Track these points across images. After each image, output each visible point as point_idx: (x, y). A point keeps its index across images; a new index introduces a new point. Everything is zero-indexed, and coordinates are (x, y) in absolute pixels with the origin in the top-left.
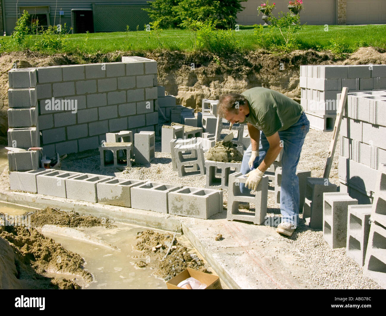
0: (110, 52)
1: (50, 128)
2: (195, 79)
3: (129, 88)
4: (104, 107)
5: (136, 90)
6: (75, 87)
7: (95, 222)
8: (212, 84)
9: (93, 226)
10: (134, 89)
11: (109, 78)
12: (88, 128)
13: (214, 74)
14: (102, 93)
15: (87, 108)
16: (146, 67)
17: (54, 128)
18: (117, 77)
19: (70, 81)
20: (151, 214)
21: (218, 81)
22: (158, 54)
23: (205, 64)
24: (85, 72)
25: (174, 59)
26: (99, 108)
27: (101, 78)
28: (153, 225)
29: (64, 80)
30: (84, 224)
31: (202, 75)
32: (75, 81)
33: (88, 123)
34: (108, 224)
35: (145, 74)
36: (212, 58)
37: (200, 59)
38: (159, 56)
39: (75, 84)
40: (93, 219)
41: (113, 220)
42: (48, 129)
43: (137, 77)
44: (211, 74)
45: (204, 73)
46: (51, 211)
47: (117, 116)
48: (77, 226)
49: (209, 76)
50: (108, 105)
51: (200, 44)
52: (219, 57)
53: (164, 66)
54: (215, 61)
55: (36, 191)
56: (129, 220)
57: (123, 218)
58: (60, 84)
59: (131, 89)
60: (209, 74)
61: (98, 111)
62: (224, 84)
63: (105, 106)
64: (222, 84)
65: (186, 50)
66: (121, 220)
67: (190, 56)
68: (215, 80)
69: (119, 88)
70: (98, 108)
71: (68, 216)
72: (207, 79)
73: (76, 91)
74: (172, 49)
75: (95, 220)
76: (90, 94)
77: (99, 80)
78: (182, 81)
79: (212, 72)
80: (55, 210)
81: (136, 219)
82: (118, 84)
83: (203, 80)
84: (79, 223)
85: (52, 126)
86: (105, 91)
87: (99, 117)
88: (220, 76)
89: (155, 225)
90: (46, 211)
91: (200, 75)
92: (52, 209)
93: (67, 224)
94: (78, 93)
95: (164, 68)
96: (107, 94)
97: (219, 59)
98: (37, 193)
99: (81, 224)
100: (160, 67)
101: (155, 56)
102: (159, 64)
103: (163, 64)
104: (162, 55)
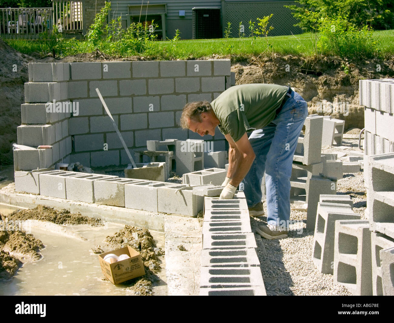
0: (206, 55)
1: (84, 133)
2: (313, 92)
3: (190, 92)
4: (156, 113)
5: (201, 94)
6: (118, 86)
7: (81, 220)
8: (336, 99)
9: (79, 224)
10: (197, 93)
11: (164, 78)
12: (134, 137)
13: (339, 86)
14: (154, 96)
15: (133, 113)
16: (214, 66)
17: (89, 133)
18: (174, 78)
19: (112, 79)
20: (142, 213)
21: (343, 95)
22: (266, 59)
23: (328, 72)
24: (131, 69)
27: (153, 78)
28: (141, 224)
29: (104, 78)
30: (70, 221)
31: (323, 86)
32: (118, 80)
33: (134, 131)
34: (97, 221)
35: (213, 76)
36: (340, 64)
37: (322, 65)
38: (266, 62)
39: (118, 83)
40: (81, 216)
41: (105, 220)
42: (82, 134)
43: (203, 78)
44: (334, 86)
45: (325, 83)
46: (42, 209)
47: (173, 125)
48: (62, 223)
49: (332, 87)
50: (161, 111)
51: (323, 47)
52: (349, 64)
53: (272, 74)
54: (343, 69)
55: (38, 193)
56: (119, 220)
57: (113, 218)
58: (98, 82)
59: (192, 93)
60: (332, 85)
61: (148, 117)
62: (353, 98)
63: (158, 112)
64: (350, 99)
65: (303, 54)
66: (112, 219)
67: (308, 61)
68: (340, 94)
69: (176, 91)
70: (148, 113)
71: (55, 213)
72: (329, 91)
73: (119, 92)
74: (286, 52)
75: (82, 218)
76: (138, 96)
77: (150, 80)
79: (337, 83)
80: (46, 208)
81: (125, 218)
82: (175, 86)
83: (324, 93)
84: (65, 220)
85: (87, 131)
86: (157, 94)
87: (148, 125)
88: (348, 88)
89: (142, 225)
90: (37, 208)
91: (320, 87)
92: (44, 207)
93: (52, 221)
94: (122, 94)
95: (272, 77)
96: (160, 98)
97: (348, 65)
98: (39, 194)
99: (67, 222)
100: (267, 75)
101: (262, 61)
102: (266, 72)
103: (271, 71)
104: (270, 60)
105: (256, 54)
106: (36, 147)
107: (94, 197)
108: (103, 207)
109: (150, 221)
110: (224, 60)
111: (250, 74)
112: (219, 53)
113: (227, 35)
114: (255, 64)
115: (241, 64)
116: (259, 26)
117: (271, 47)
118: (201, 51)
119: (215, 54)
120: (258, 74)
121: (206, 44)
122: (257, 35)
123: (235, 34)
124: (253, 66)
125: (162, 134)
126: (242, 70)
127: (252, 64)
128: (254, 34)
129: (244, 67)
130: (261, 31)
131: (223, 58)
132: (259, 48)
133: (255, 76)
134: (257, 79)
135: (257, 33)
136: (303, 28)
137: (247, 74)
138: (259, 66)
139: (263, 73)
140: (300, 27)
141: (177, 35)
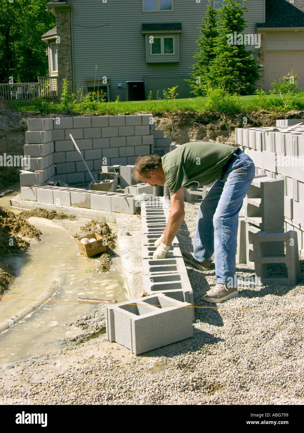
0: (136, 112)
1: (63, 162)
2: (204, 134)
3: (128, 135)
4: (107, 149)
5: (135, 137)
6: (83, 132)
7: (63, 217)
8: (218, 139)
9: (62, 219)
10: (133, 136)
11: (112, 127)
12: (94, 164)
13: (220, 130)
14: (106, 138)
15: (93, 149)
16: (143, 119)
17: (66, 162)
18: (118, 126)
19: (79, 128)
20: (101, 212)
21: (222, 136)
22: (174, 114)
23: (213, 122)
24: (91, 122)
25: (186, 117)
26: (103, 149)
27: (105, 127)
29: (74, 127)
30: (57, 218)
31: (209, 131)
32: (83, 128)
33: (93, 160)
34: (73, 217)
35: (142, 125)
36: (220, 117)
37: (209, 117)
38: (174, 115)
39: (83, 131)
40: (63, 214)
41: (78, 216)
42: (61, 163)
43: (136, 127)
44: (217, 130)
45: (211, 129)
46: (39, 210)
47: (118, 156)
48: (52, 219)
49: (215, 131)
50: (110, 147)
51: (209, 106)
52: (225, 116)
53: (178, 123)
54: (222, 120)
55: (36, 200)
56: (87, 216)
57: (84, 215)
58: (71, 130)
59: (129, 136)
60: (215, 130)
62: (228, 138)
63: (108, 148)
64: (226, 138)
65: (197, 111)
67: (200, 115)
68: (220, 135)
69: (120, 135)
70: (102, 149)
71: (47, 213)
72: (213, 134)
73: (84, 136)
74: (186, 110)
75: (64, 215)
76: (96, 138)
77: (103, 128)
78: (193, 136)
79: (218, 128)
80: (42, 210)
81: (91, 216)
82: (118, 132)
83: (210, 135)
84: (54, 217)
85: (64, 161)
86: (108, 136)
88: (225, 132)
89: (102, 219)
90: (36, 210)
91: (208, 131)
92: (40, 209)
93: (46, 217)
94: (85, 137)
95: (178, 125)
96: (110, 139)
97: (225, 118)
98: (37, 201)
99: (55, 218)
100: (175, 124)
101: (171, 115)
102: (174, 122)
103: (177, 121)
104: (177, 115)
105: (168, 111)
106: (33, 171)
107: (71, 202)
108: (77, 209)
109: (106, 217)
110: (148, 115)
111: (164, 123)
112: (144, 110)
113: (149, 99)
114: (167, 117)
115: (159, 117)
116: (170, 93)
117: (177, 106)
118: (134, 109)
119: (142, 111)
120: (169, 123)
121: (136, 104)
122: (168, 99)
123: (154, 98)
124: (166, 118)
125: (111, 162)
126: (159, 121)
127: (166, 117)
128: (166, 98)
129: (160, 119)
130: (170, 96)
131: (147, 113)
132: (170, 107)
133: (167, 124)
134: (168, 126)
135: (168, 97)
136: (196, 94)
137: (162, 123)
138: (170, 118)
139: (172, 123)
140: (194, 93)
141: (118, 99)
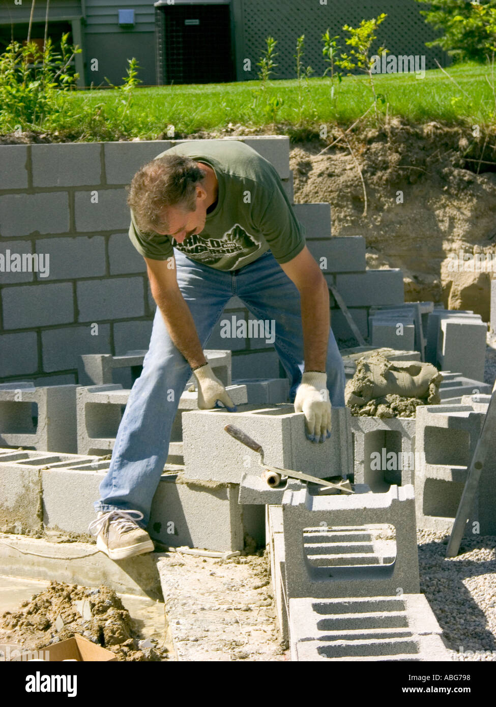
4: (96, 282)
14: (90, 235)
22: (371, 133)
25: (424, 149)
26: (79, 283)
38: (370, 141)
50: (109, 276)
61: (75, 292)
63: (100, 278)
65: (469, 120)
67: (483, 138)
70: (74, 281)
74: (425, 115)
76: (49, 236)
77: (78, 195)
86: (99, 229)
87: (77, 313)
95: (387, 180)
96: (107, 240)
100: (375, 178)
101: (359, 140)
102: (373, 168)
103: (385, 166)
104: (382, 137)
105: (343, 122)
110: (258, 137)
111: (330, 175)
112: (243, 121)
113: (266, 72)
114: (342, 149)
115: (307, 150)
116: (351, 47)
117: (383, 101)
118: (197, 116)
119: (235, 123)
120: (351, 174)
121: (206, 96)
122: (345, 72)
123: (285, 71)
124: (339, 156)
125: (112, 336)
126: (308, 165)
127: (333, 149)
128: (338, 69)
129: (313, 158)
130: (354, 60)
131: (257, 132)
132: (350, 104)
133: (342, 179)
134: (347, 186)
135: (346, 64)
136: (451, 53)
137: (320, 175)
138: (353, 152)
139: (364, 172)
140: (444, 49)
141: (131, 73)
